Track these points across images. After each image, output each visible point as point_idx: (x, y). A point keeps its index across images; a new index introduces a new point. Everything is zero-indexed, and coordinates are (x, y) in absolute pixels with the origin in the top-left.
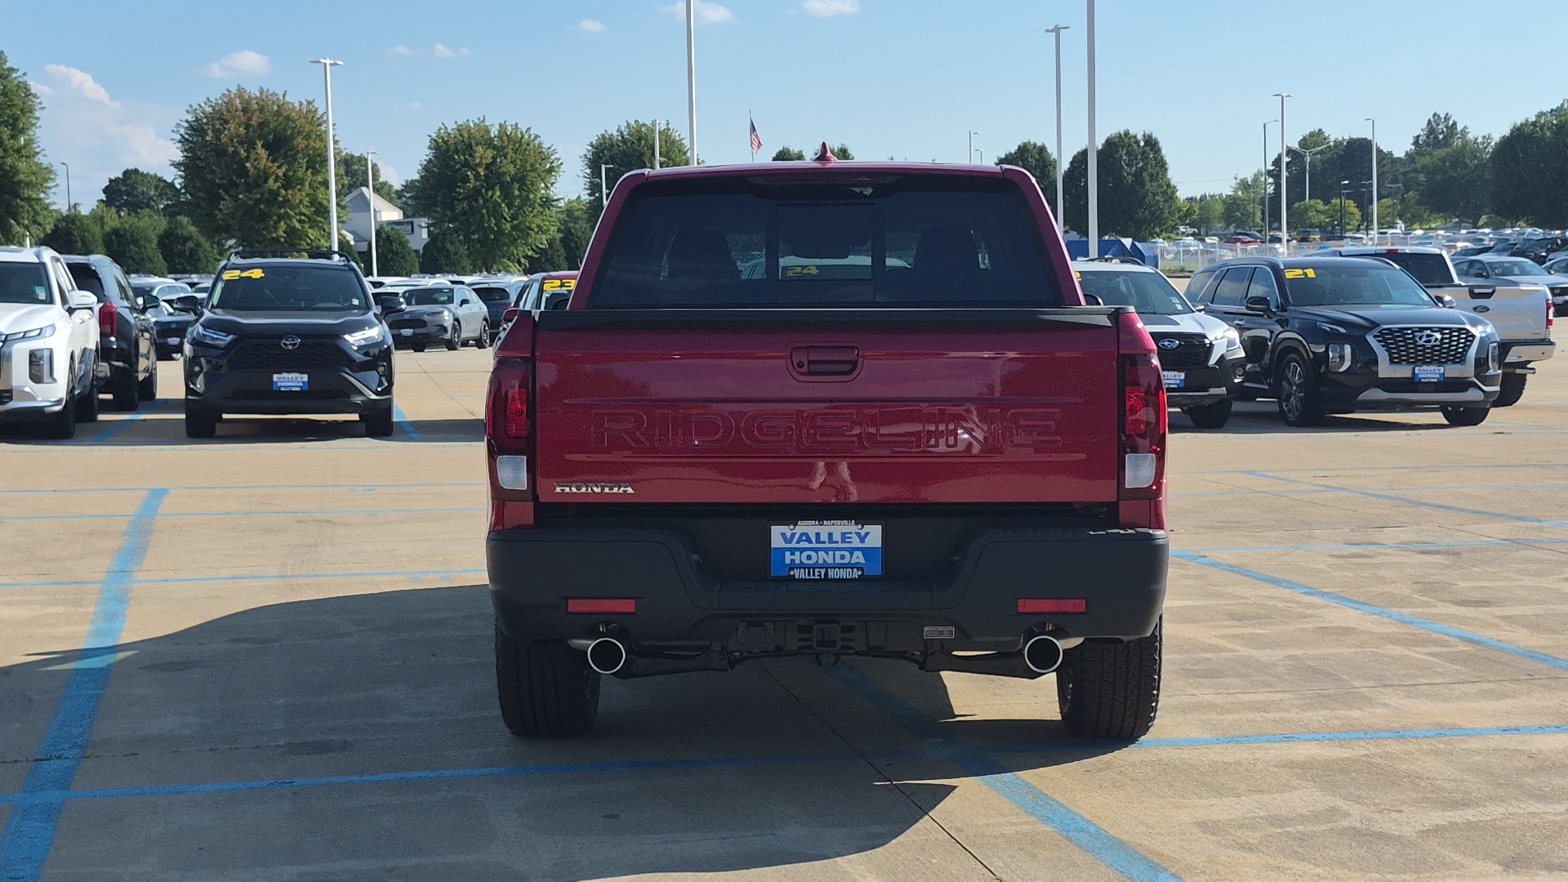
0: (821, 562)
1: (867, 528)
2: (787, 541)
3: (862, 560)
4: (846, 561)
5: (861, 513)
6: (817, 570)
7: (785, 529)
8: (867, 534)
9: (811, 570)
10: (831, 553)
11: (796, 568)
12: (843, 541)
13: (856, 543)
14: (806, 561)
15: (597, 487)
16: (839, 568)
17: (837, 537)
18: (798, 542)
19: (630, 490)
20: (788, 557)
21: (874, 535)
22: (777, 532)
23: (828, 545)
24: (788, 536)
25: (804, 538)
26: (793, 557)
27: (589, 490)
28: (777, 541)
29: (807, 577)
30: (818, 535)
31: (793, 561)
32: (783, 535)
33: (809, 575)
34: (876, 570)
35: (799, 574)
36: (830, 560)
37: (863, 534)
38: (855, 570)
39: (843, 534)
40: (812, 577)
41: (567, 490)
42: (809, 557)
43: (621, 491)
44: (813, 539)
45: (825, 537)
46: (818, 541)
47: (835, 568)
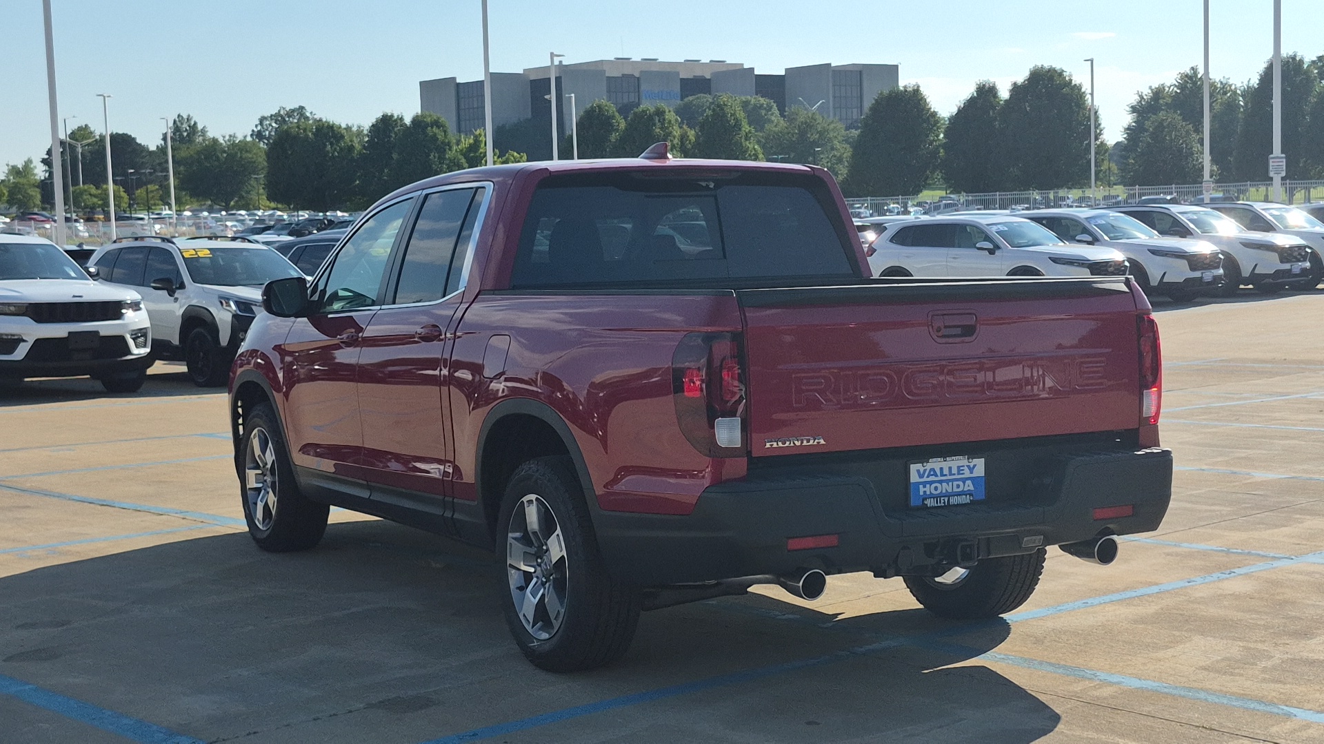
1: (976, 461)
2: (921, 476)
3: (972, 488)
7: (919, 466)
8: (975, 466)
10: (950, 483)
12: (959, 474)
13: (967, 474)
15: (798, 441)
16: (957, 495)
17: (954, 471)
18: (928, 477)
19: (822, 442)
20: (922, 489)
21: (979, 466)
22: (914, 468)
24: (922, 472)
26: (925, 489)
27: (792, 444)
28: (914, 478)
29: (936, 505)
30: (941, 469)
31: (925, 492)
32: (918, 471)
33: (937, 503)
34: (981, 496)
35: (930, 503)
36: (950, 490)
37: (972, 466)
39: (959, 467)
40: (939, 505)
41: (775, 445)
42: (936, 488)
43: (815, 443)
44: (938, 473)
45: (946, 471)
46: (942, 475)
47: (954, 496)
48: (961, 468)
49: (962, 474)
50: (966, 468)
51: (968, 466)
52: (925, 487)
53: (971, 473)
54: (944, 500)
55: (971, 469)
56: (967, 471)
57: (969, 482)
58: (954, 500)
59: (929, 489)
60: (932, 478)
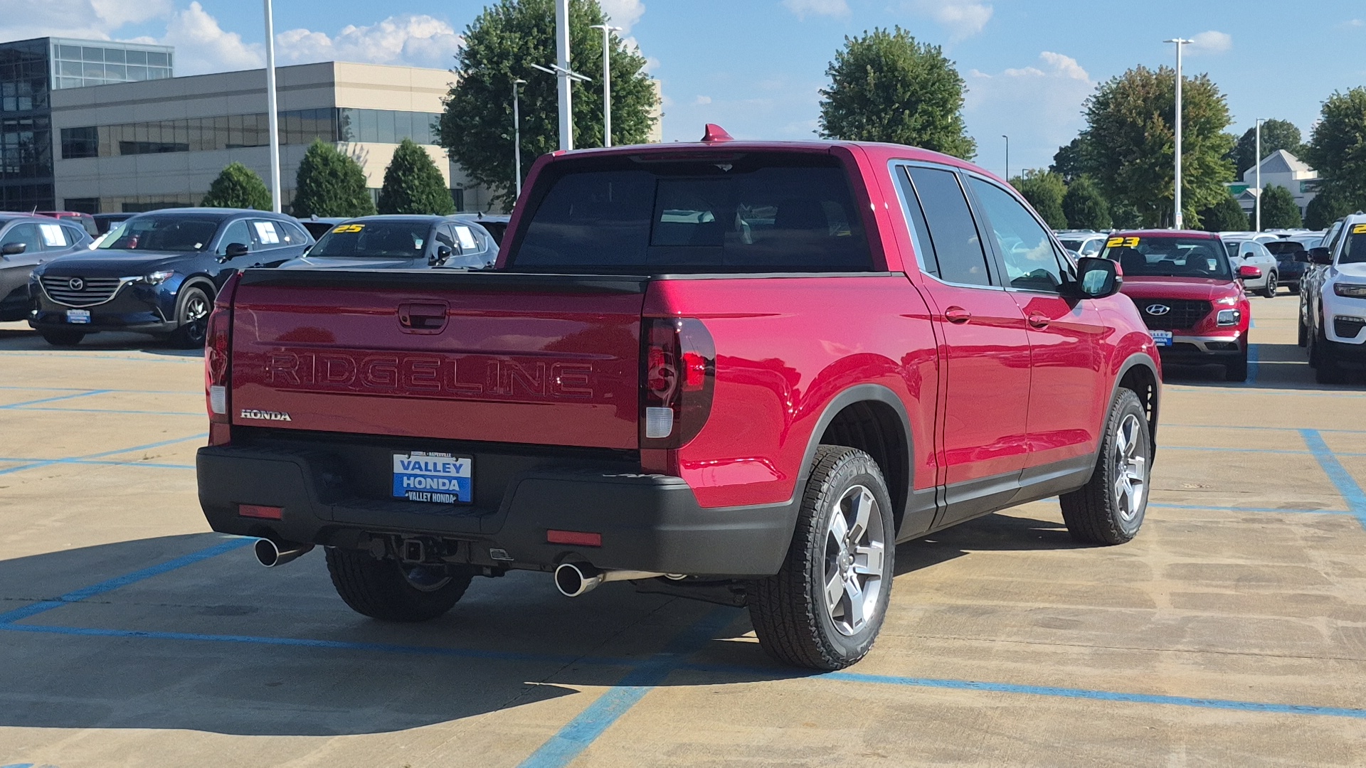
0: (428, 487)
1: (461, 461)
2: (406, 468)
3: (457, 488)
4: (446, 488)
5: (455, 447)
6: (425, 494)
7: (404, 457)
8: (461, 465)
9: (421, 494)
10: (435, 480)
11: (411, 491)
12: (444, 471)
13: (453, 473)
14: (418, 486)
15: (267, 414)
16: (440, 493)
17: (440, 467)
18: (413, 469)
21: (465, 466)
22: (398, 458)
23: (433, 473)
24: (406, 464)
25: (417, 466)
26: (409, 482)
27: (262, 417)
28: (398, 468)
29: (418, 500)
30: (426, 464)
31: (408, 485)
32: (402, 462)
35: (413, 496)
36: (435, 487)
37: (458, 466)
38: (451, 496)
39: (444, 464)
40: (422, 500)
42: (420, 483)
45: (431, 467)
46: (427, 470)
47: (437, 493)
48: (448, 466)
49: (449, 472)
50: (452, 466)
51: (455, 465)
52: (409, 479)
53: (458, 472)
54: (426, 496)
55: (458, 469)
56: (453, 469)
57: (455, 482)
58: (436, 498)
59: (413, 482)
60: (417, 472)
